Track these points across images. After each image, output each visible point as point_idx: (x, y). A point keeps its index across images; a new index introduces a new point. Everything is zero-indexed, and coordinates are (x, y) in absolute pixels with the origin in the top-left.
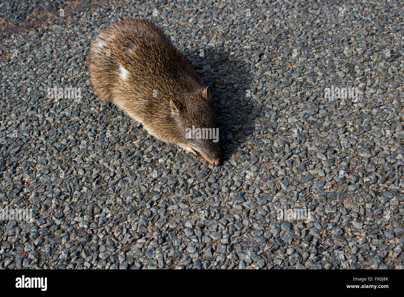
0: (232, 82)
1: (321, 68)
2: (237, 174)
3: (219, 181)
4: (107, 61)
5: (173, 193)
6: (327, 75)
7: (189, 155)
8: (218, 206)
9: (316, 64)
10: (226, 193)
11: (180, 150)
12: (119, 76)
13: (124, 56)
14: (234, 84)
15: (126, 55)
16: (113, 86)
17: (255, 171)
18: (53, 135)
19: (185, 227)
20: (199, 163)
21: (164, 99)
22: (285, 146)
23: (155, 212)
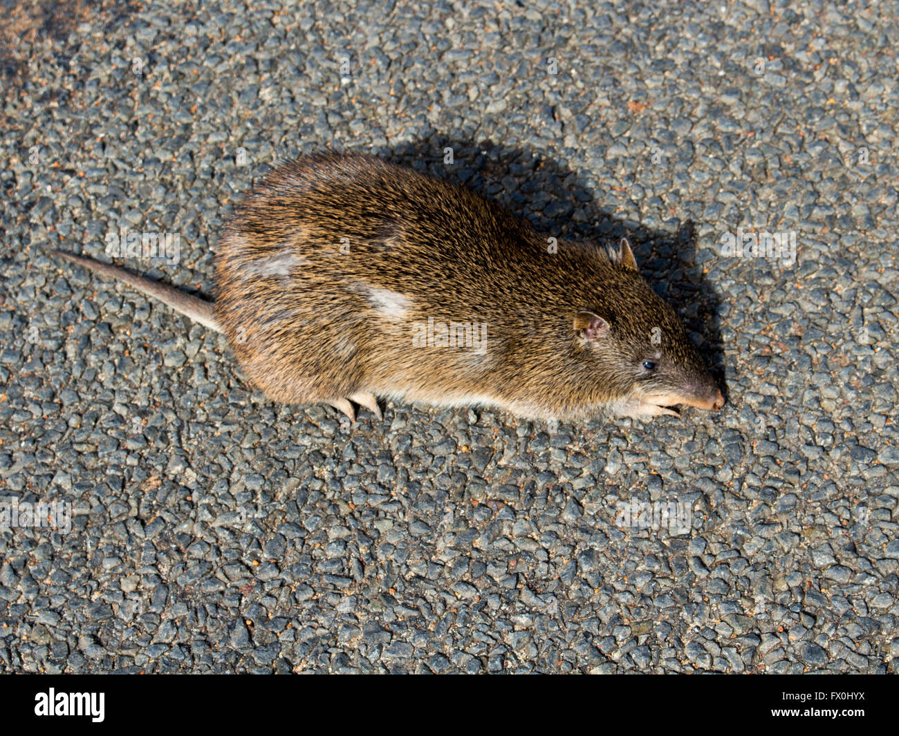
0: (561, 211)
1: (719, 85)
2: (800, 410)
3: (780, 442)
4: (332, 296)
5: (719, 520)
6: (747, 94)
7: (660, 424)
8: (836, 492)
9: (698, 80)
10: (821, 458)
11: (627, 424)
12: (376, 319)
13: (382, 264)
14: (570, 214)
15: (386, 258)
16: (369, 350)
17: (829, 382)
18: (285, 551)
19: (820, 569)
20: (701, 429)
21: (545, 317)
22: (830, 301)
23: (727, 576)
